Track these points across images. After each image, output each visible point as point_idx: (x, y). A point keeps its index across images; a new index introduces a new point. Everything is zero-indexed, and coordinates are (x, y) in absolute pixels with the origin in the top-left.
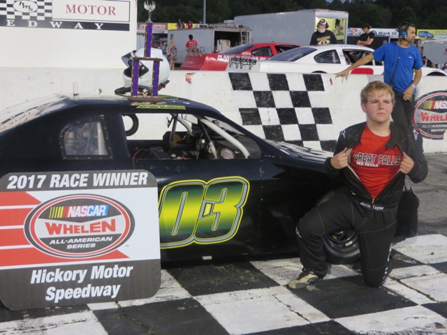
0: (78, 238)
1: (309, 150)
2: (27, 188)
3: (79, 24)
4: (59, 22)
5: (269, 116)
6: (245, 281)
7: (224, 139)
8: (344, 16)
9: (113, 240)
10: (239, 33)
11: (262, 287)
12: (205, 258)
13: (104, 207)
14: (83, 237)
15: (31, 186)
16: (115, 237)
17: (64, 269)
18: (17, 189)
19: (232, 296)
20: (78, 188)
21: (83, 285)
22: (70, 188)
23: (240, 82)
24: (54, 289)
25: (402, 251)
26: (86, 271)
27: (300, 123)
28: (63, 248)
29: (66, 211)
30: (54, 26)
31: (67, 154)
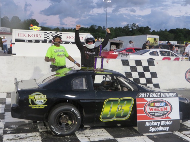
0: (158, 112)
1: (149, 87)
2: (144, 97)
3: (71, 42)
4: (64, 42)
5: (135, 75)
6: (132, 134)
7: (124, 84)
8: (157, 37)
9: (167, 113)
10: (119, 43)
11: (138, 136)
12: (118, 125)
13: (164, 103)
14: (159, 112)
15: (145, 97)
16: (167, 112)
17: (154, 121)
18: (142, 97)
19: (128, 139)
20: (157, 97)
21: (159, 127)
22: (155, 97)
23: (125, 63)
24: (151, 127)
25: (186, 125)
26: (160, 122)
27: (146, 77)
28: (153, 115)
29: (154, 104)
30: (62, 43)
31: (74, 88)
